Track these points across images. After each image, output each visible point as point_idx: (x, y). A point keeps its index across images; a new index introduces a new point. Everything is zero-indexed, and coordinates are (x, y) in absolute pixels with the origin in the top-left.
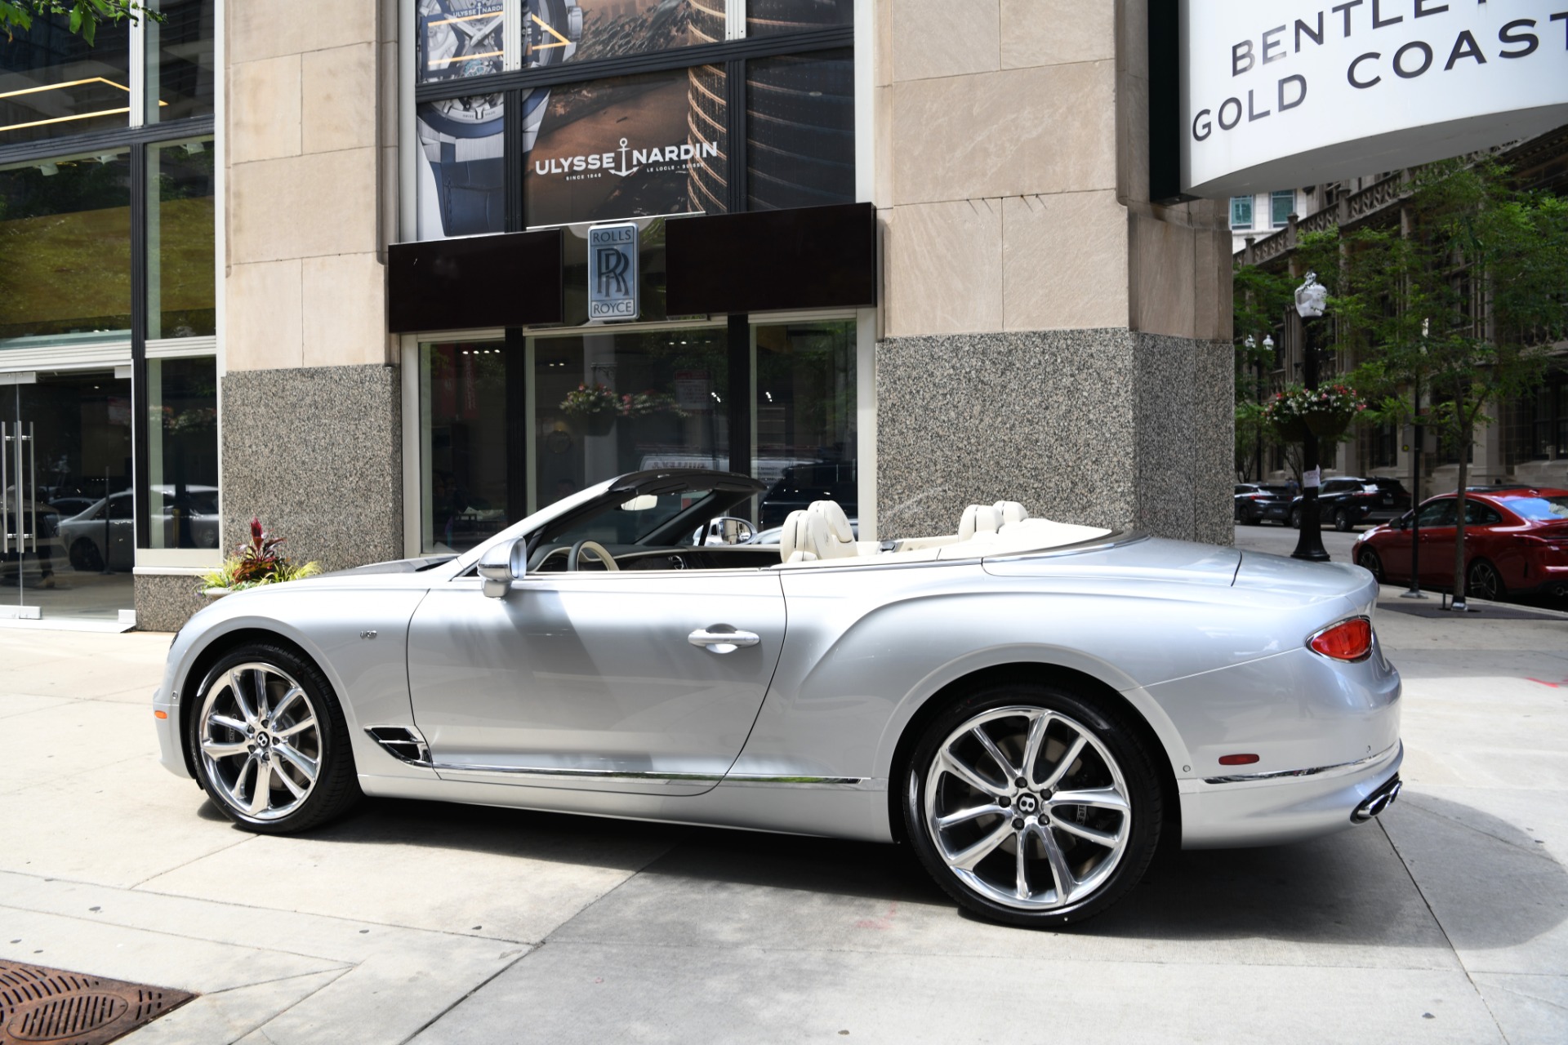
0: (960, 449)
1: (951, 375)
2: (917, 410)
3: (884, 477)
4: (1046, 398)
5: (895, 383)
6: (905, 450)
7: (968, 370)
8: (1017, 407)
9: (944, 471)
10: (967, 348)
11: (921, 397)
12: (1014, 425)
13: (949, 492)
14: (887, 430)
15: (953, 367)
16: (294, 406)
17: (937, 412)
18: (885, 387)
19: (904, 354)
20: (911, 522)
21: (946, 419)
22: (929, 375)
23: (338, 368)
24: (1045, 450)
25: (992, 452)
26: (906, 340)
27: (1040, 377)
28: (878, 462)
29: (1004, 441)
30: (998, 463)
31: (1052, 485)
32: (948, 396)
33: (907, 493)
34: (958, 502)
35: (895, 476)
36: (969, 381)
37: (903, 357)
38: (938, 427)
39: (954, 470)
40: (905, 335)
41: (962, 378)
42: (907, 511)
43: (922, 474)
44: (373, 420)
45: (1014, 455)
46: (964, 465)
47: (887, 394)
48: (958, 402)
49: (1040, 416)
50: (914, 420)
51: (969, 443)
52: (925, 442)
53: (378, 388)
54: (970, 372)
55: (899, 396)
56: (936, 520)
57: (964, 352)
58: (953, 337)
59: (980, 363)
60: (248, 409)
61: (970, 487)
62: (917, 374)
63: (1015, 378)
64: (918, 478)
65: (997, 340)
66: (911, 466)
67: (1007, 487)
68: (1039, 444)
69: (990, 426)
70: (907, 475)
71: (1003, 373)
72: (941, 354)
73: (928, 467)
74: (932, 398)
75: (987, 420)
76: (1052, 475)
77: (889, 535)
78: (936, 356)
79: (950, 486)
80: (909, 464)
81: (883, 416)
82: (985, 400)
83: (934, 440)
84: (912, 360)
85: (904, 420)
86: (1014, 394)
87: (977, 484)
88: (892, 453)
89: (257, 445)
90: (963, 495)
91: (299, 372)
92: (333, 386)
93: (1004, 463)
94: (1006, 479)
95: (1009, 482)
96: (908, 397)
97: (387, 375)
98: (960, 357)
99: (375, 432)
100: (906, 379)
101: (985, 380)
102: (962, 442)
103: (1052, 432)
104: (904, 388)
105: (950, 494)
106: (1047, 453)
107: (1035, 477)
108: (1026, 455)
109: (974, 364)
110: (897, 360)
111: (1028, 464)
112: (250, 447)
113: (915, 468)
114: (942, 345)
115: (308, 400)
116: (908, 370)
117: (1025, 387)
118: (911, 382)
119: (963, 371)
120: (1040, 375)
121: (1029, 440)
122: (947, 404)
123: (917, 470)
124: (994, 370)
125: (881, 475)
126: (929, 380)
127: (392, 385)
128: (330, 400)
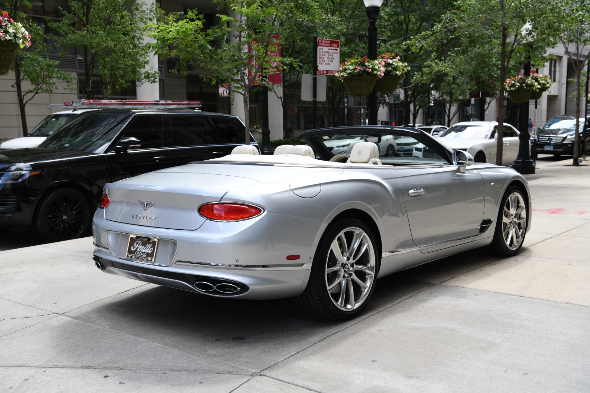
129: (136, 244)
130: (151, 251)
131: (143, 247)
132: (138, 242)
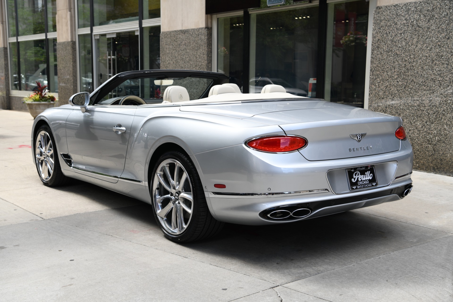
0: (406, 61)
1: (405, 23)
2: (389, 42)
3: (373, 75)
4: (449, 33)
5: (380, 29)
6: (382, 62)
7: (412, 20)
8: (434, 39)
9: (398, 72)
10: (413, 9)
11: (391, 35)
12: (431, 48)
13: (399, 82)
14: (375, 52)
15: (406, 19)
16: (179, 45)
17: (397, 43)
18: (376, 31)
19: (385, 14)
20: (383, 96)
21: (401, 46)
22: (395, 24)
23: (192, 29)
24: (446, 61)
25: (420, 62)
26: (386, 7)
27: (446, 22)
28: (371, 67)
29: (426, 56)
30: (422, 68)
31: (447, 79)
32: (403, 34)
33: (382, 82)
34: (403, 87)
35: (377, 74)
36: (413, 26)
37: (384, 16)
38: (397, 50)
39: (403, 71)
40: (385, 5)
41: (409, 25)
42: (381, 91)
43: (389, 73)
44: (201, 50)
45: (430, 64)
46: (407, 69)
47: (376, 34)
48: (407, 37)
49: (445, 43)
50: (387, 47)
51: (410, 58)
52: (391, 57)
53: (203, 37)
54: (413, 21)
55: (381, 35)
56: (393, 96)
57: (412, 11)
58: (407, 3)
59: (418, 17)
60: (167, 47)
61: (409, 80)
62: (390, 24)
63: (434, 23)
64: (387, 75)
65: (427, 3)
67: (426, 80)
68: (443, 58)
69: (421, 49)
70: (382, 74)
71: (429, 21)
72: (401, 13)
73: (391, 70)
74: (395, 36)
75: (419, 46)
76: (448, 74)
77: (373, 102)
78: (399, 14)
79: (400, 80)
80: (383, 68)
81: (374, 45)
82: (419, 36)
83: (395, 56)
84: (388, 17)
85: (382, 47)
86: (433, 32)
87: (412, 78)
88: (377, 63)
89: (170, 60)
90: (406, 84)
91: (181, 31)
92: (190, 37)
93: (425, 67)
95: (427, 77)
96: (385, 35)
97: (205, 32)
98: (409, 14)
99: (202, 55)
100: (385, 27)
101: (420, 25)
102: (407, 57)
103: (450, 51)
104: (384, 31)
105: (400, 83)
106: (446, 62)
107: (439, 75)
108: (436, 63)
109: (416, 17)
110: (382, 17)
111: (437, 68)
112: (168, 61)
113: (386, 70)
114: (402, 8)
115: (183, 43)
116: (386, 22)
117: (439, 28)
118: (387, 28)
119: (410, 21)
120: (447, 21)
121: (438, 55)
122: (402, 38)
123: (386, 71)
124: (425, 20)
125: (371, 74)
126: (394, 27)
127: (207, 36)
128: (190, 43)
129: (355, 175)
130: (371, 177)
131: (363, 176)
132: (357, 173)
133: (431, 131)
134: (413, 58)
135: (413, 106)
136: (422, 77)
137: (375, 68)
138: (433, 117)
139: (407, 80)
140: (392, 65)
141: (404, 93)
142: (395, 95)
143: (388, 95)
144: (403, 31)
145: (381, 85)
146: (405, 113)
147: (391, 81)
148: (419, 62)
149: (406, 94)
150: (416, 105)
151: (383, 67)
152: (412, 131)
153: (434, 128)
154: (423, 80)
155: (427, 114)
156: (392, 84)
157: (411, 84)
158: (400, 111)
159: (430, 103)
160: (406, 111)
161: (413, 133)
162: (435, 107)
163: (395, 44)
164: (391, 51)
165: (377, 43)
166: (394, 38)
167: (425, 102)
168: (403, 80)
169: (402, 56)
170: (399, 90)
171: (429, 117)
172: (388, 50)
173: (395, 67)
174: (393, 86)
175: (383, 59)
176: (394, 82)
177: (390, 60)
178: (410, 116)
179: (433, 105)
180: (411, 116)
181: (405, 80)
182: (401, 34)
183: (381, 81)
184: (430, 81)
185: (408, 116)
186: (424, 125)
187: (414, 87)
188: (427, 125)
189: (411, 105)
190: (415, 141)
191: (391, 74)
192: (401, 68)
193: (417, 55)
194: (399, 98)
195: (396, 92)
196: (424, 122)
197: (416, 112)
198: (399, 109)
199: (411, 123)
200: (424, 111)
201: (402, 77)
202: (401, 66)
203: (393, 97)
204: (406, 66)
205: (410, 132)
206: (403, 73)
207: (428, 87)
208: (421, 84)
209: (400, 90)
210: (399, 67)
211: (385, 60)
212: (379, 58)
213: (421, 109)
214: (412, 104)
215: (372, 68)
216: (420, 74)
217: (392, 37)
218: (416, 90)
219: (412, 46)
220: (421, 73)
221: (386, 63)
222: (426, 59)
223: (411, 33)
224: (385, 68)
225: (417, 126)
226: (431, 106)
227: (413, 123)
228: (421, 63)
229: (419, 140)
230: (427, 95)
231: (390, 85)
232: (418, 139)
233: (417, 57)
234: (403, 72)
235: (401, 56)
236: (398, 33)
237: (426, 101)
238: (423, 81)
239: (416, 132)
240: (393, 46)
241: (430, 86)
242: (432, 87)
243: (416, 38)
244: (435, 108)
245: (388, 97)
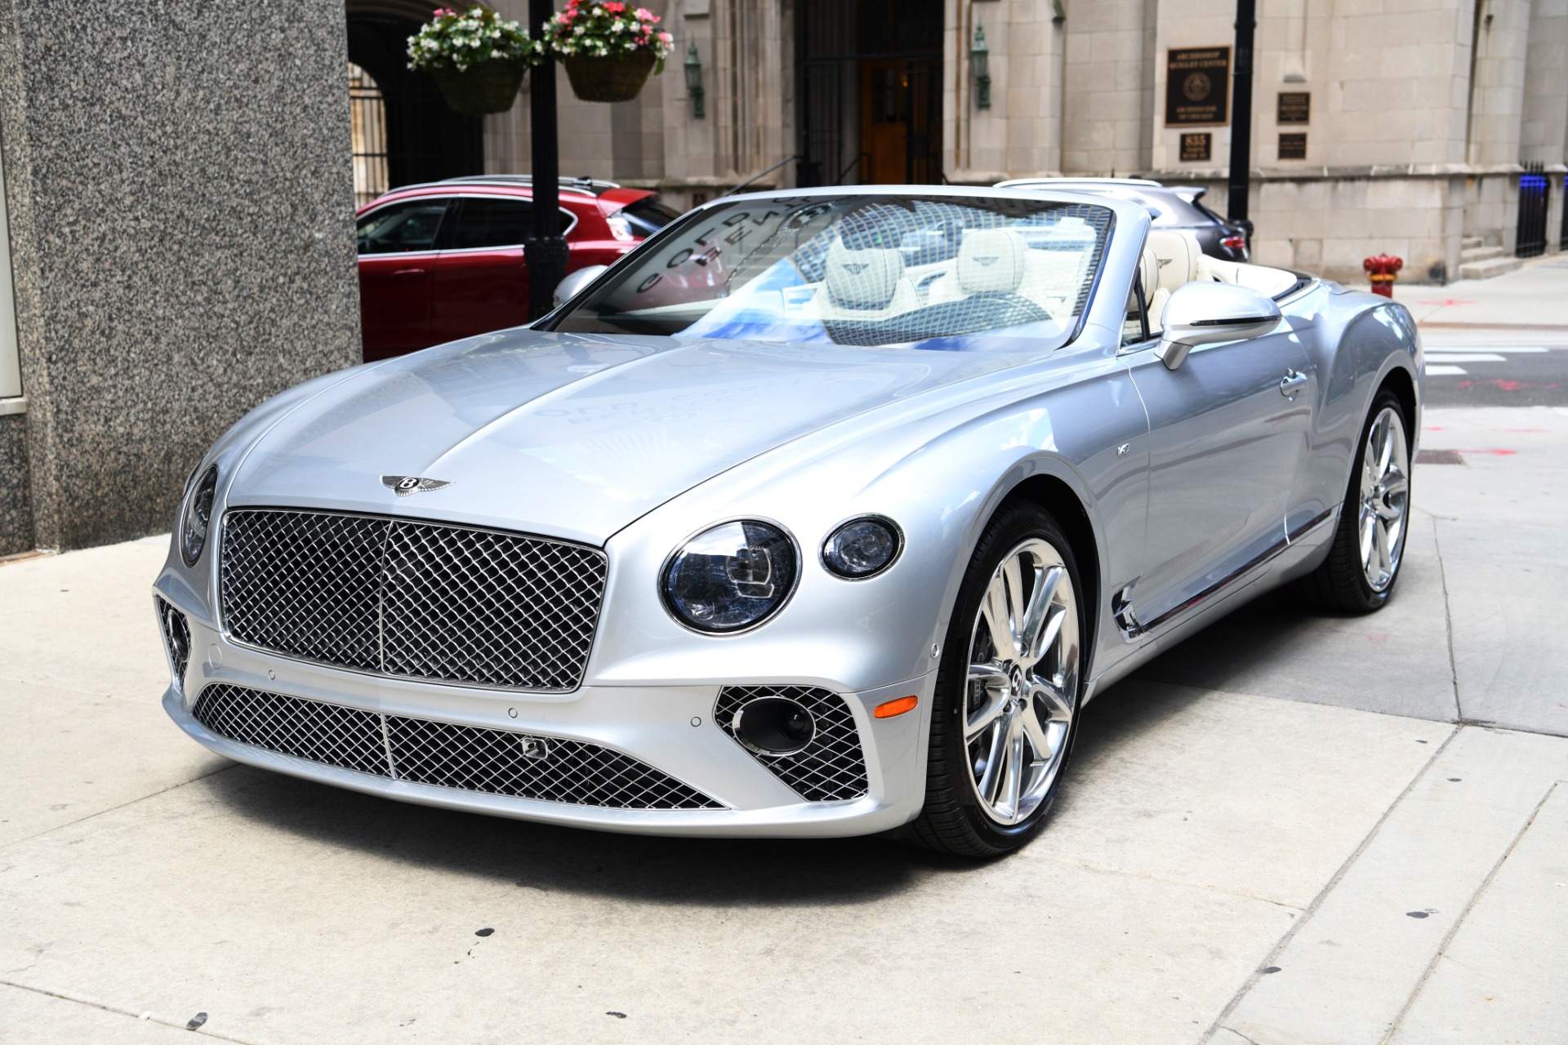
0: (153, 143)
2: (86, 64)
3: (45, 191)
4: (255, 63)
6: (74, 141)
8: (221, 76)
9: (134, 182)
11: (90, 38)
12: (219, 105)
13: (143, 221)
17: (116, 72)
20: (93, 277)
21: (129, 86)
24: (259, 151)
25: (195, 151)
29: (209, 132)
30: (203, 170)
32: (129, 43)
33: (83, 222)
34: (156, 239)
35: (62, 190)
36: (156, 20)
38: (119, 100)
42: (84, 256)
45: (223, 157)
46: (160, 174)
48: (145, 56)
49: (250, 92)
50: (82, 83)
51: (165, 133)
52: (102, 126)
55: (55, 31)
56: (128, 272)
61: (172, 212)
64: (97, 194)
66: (85, 171)
67: (217, 212)
68: (250, 140)
69: (190, 104)
70: (80, 188)
73: (109, 174)
74: (106, 44)
75: (185, 94)
80: (82, 167)
82: (179, 57)
83: (116, 123)
85: (67, 81)
86: (216, 52)
87: (179, 207)
88: (54, 144)
90: (162, 227)
93: (211, 170)
94: (215, 199)
95: (219, 203)
96: (69, 36)
102: (154, 130)
103: (265, 121)
105: (145, 224)
106: (261, 156)
107: (249, 196)
108: (237, 158)
111: (240, 173)
113: (91, 176)
117: (228, 41)
121: (239, 133)
122: (129, 57)
123: (94, 179)
125: (39, 188)
126: (98, 7)
133: (250, 379)
134: (173, 135)
135: (193, 304)
136: (205, 203)
137: (52, 165)
138: (248, 335)
139: (165, 214)
140: (111, 154)
141: (160, 260)
142: (134, 268)
143: (110, 270)
144: (128, 30)
145: (82, 232)
146: (172, 332)
147: (116, 216)
148: (191, 150)
149: (167, 264)
150: (199, 298)
151: (78, 160)
152: (200, 391)
153: (255, 368)
154: (209, 212)
155: (233, 325)
156: (118, 228)
157: (179, 227)
158: (157, 326)
159: (237, 290)
160: (176, 325)
161: (203, 398)
162: (250, 301)
163: (108, 75)
164: (100, 99)
165: (42, 62)
166: (102, 51)
167: (223, 287)
168: (152, 214)
169: (137, 126)
170: (146, 251)
171: (240, 335)
172: (88, 96)
173: (121, 164)
174: (125, 235)
175: (76, 129)
176: (123, 218)
177: (99, 136)
178: (188, 341)
179: (245, 294)
180: (192, 338)
181: (158, 214)
182: (124, 40)
183: (80, 218)
184: (228, 217)
185: (183, 341)
186: (229, 365)
187: (188, 239)
188: (237, 361)
189: (187, 302)
190: (212, 423)
191: (111, 191)
192: (140, 169)
193: (183, 124)
194: (148, 279)
195: (135, 259)
196: (230, 353)
197: (203, 322)
198: (153, 318)
199: (193, 363)
200: (223, 316)
201: (150, 202)
202: (140, 163)
203: (130, 277)
204: (155, 163)
205: (196, 395)
206: (148, 187)
207: (224, 235)
208: (207, 225)
209: (149, 251)
210: (134, 166)
211: (83, 133)
212: (61, 125)
213: (215, 313)
214: (190, 297)
215: (39, 161)
216: (200, 193)
217: (94, 48)
218: (196, 249)
219: (165, 91)
220: (202, 188)
221: (87, 145)
222: (209, 140)
223: (154, 44)
224: (87, 165)
225: (212, 369)
226: (241, 299)
227: (199, 362)
228: (198, 155)
229: (221, 418)
230: (226, 264)
231: (114, 230)
232: (218, 412)
233: (182, 132)
234: (150, 184)
235: (135, 123)
236: (114, 34)
237: (226, 283)
238: (212, 218)
239: (211, 393)
240: (102, 81)
241: (231, 232)
242: (236, 235)
243: (174, 64)
244: (251, 305)
245: (112, 276)
